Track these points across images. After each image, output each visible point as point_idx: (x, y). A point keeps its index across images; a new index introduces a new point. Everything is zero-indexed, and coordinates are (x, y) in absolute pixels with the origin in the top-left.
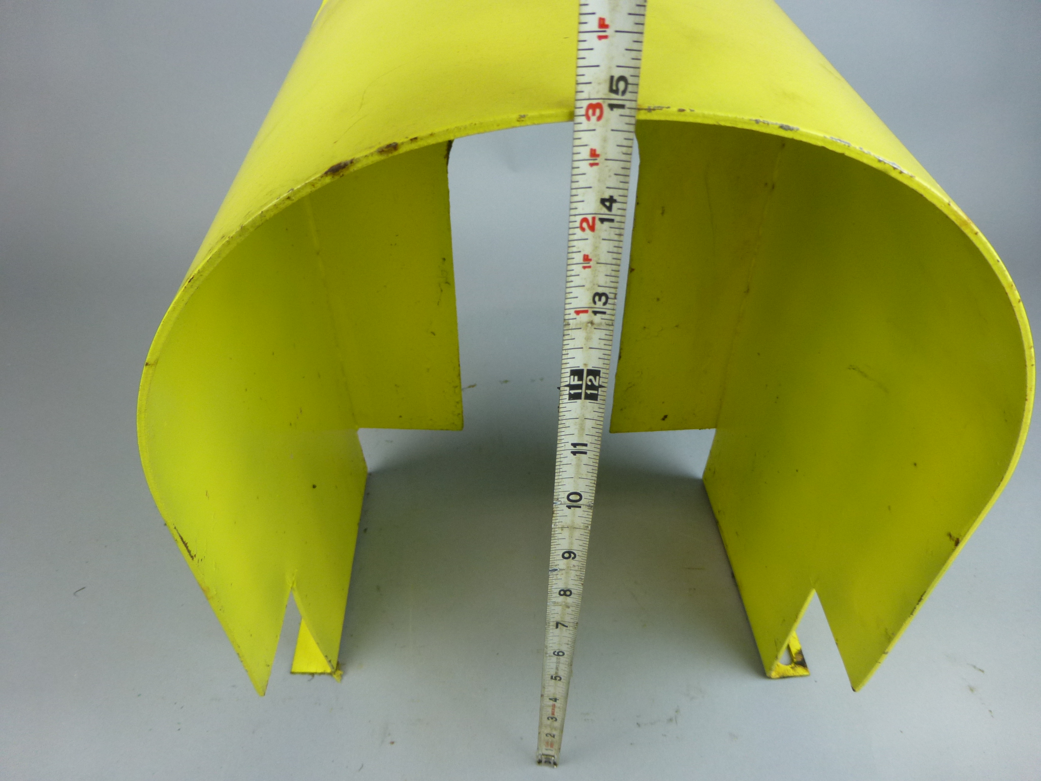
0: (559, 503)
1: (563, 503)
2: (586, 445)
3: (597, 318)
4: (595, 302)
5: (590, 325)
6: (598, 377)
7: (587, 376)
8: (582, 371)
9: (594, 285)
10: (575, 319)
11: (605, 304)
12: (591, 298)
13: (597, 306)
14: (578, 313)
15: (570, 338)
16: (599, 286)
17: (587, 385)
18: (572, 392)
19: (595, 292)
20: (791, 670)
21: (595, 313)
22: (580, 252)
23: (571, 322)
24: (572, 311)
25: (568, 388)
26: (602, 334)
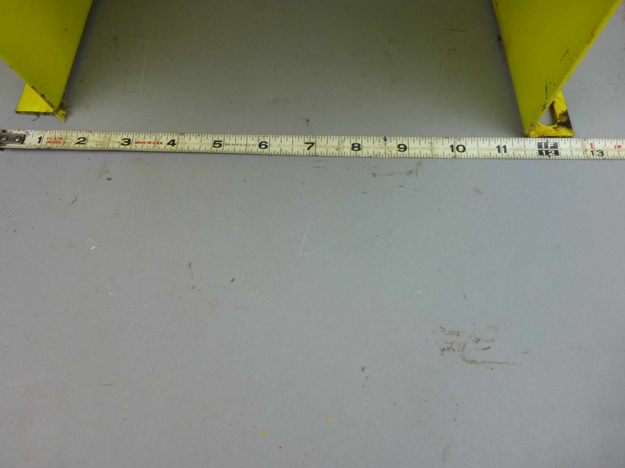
0: (456, 140)
1: (455, 143)
2: (505, 152)
3: (589, 153)
4: (598, 151)
5: (585, 150)
6: (554, 155)
7: (554, 150)
8: (557, 148)
9: (607, 150)
10: (588, 143)
11: (598, 155)
12: (600, 150)
13: (596, 152)
14: (591, 144)
15: (577, 141)
16: (607, 152)
17: (548, 151)
18: (543, 144)
19: (603, 151)
20: (553, 130)
21: (592, 152)
22: (623, 144)
23: (586, 141)
24: (592, 142)
25: (546, 141)
26: (581, 155)
